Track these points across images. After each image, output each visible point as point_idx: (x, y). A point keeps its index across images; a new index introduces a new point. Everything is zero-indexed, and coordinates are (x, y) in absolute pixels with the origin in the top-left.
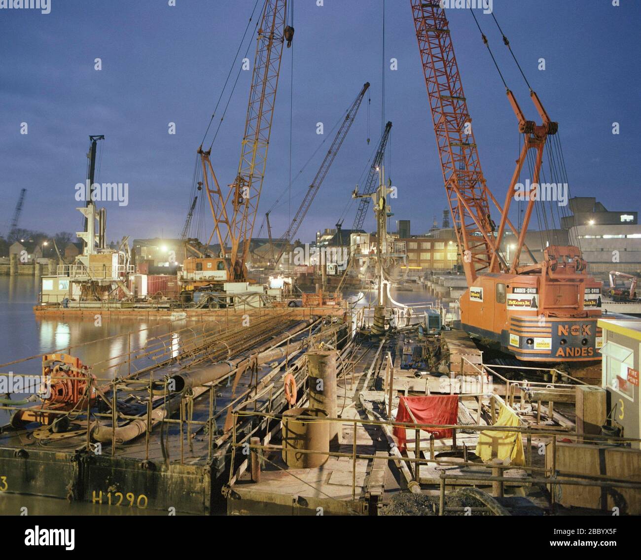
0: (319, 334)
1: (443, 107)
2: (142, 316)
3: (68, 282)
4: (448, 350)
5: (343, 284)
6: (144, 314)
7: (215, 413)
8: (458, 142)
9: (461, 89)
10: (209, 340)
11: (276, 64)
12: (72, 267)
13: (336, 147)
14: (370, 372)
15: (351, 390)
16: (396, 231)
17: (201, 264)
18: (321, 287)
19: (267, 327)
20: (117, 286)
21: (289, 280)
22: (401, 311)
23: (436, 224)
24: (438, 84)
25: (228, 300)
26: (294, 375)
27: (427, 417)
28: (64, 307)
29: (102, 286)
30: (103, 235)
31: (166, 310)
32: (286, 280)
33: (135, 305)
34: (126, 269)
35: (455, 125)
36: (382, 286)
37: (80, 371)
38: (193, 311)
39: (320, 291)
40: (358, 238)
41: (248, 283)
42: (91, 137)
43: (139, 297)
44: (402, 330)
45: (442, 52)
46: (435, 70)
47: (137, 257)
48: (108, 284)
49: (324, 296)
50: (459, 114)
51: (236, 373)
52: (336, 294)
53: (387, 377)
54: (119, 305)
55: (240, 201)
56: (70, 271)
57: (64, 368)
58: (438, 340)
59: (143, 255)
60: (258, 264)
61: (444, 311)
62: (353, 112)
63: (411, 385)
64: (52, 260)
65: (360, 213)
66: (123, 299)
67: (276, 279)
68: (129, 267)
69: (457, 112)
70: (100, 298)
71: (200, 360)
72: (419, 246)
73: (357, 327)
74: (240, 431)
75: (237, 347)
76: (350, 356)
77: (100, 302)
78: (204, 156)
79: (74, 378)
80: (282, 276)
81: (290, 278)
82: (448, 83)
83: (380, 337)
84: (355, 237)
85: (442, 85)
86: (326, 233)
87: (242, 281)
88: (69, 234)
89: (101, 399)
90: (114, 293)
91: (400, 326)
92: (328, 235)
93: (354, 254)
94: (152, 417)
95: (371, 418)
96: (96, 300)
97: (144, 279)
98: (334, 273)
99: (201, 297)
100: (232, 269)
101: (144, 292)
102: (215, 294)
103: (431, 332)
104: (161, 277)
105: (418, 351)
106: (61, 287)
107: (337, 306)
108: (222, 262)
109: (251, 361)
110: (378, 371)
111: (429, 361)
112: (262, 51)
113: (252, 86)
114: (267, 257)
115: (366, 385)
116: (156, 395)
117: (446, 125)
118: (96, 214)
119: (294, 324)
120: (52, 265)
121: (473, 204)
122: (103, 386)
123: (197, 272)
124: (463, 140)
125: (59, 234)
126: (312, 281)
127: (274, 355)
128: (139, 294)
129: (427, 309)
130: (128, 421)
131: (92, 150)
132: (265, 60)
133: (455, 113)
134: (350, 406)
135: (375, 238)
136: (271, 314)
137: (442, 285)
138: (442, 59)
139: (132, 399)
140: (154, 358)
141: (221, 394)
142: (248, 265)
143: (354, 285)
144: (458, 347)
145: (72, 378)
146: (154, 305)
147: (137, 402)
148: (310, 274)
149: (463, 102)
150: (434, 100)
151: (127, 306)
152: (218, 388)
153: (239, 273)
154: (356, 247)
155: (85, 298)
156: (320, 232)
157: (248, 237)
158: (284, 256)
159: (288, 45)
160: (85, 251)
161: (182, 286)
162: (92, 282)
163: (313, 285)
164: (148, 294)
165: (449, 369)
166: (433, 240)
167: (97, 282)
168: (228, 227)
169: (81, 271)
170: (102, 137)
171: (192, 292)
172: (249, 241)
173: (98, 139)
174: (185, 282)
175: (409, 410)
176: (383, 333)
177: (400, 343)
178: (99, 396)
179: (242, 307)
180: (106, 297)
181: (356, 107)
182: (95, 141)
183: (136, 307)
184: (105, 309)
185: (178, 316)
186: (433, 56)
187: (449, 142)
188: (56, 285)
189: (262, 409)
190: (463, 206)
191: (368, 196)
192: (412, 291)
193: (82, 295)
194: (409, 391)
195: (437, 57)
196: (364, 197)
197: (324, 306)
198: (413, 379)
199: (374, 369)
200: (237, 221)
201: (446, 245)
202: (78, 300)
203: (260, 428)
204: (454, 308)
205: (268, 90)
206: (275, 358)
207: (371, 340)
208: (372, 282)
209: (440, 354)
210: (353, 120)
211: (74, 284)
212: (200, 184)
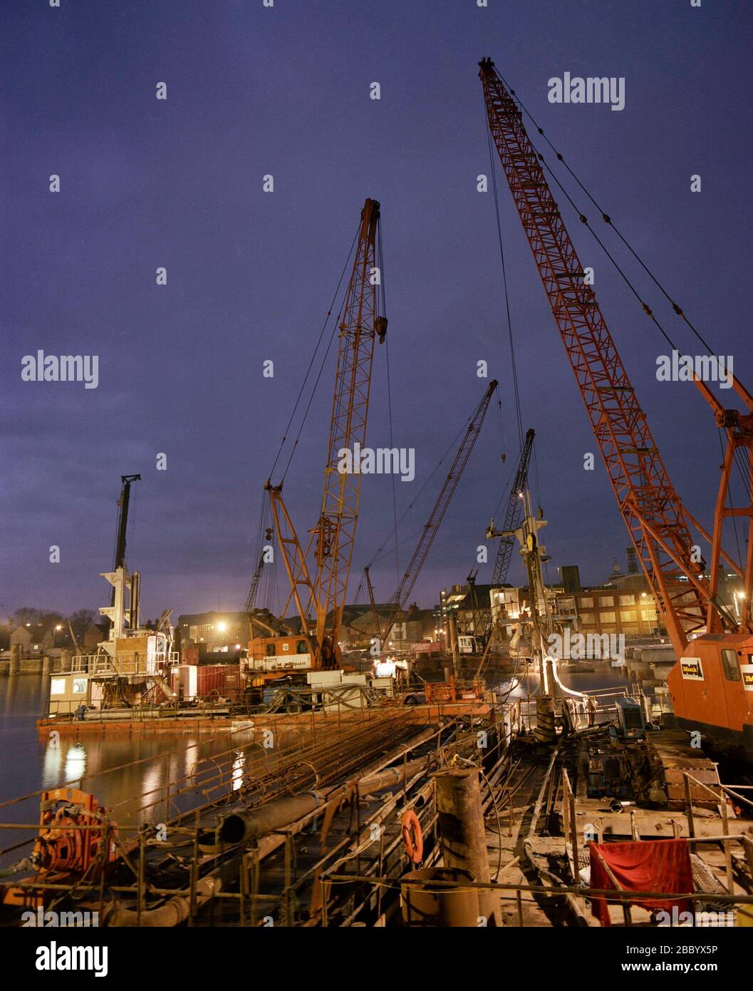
0: (452, 745)
1: (602, 401)
2: (189, 728)
3: (86, 680)
4: (661, 763)
5: (484, 666)
6: (192, 725)
7: (294, 880)
8: (632, 448)
9: (625, 376)
10: (287, 760)
11: (366, 366)
12: (92, 658)
13: (457, 469)
14: (538, 805)
15: (510, 836)
16: (557, 582)
17: (274, 646)
18: (452, 672)
19: (374, 738)
20: (154, 684)
21: (404, 664)
22: (578, 703)
23: (617, 568)
24: (592, 373)
25: (314, 698)
26: (417, 814)
27: (641, 881)
28: (79, 720)
29: (133, 685)
30: (136, 610)
31: (223, 717)
32: (400, 664)
33: (180, 712)
34: (167, 658)
35: (624, 426)
36: (545, 665)
37: (93, 815)
38: (263, 718)
39: (452, 678)
40: (502, 595)
41: (342, 671)
42: (124, 478)
43: (185, 699)
44: (583, 733)
45: (591, 331)
46: (586, 355)
47: (183, 641)
48: (141, 681)
49: (458, 685)
50: (626, 409)
51: (325, 809)
52: (475, 682)
53: (566, 811)
54: (156, 713)
55: (326, 552)
56: (89, 665)
57: (71, 811)
58: (643, 747)
59: (191, 637)
60: (357, 642)
61: (647, 701)
62: (478, 421)
63: (607, 824)
64: (66, 651)
65: (500, 559)
66: (162, 704)
67: (384, 664)
68: (172, 654)
69: (623, 407)
70: (130, 703)
71: (273, 794)
72: (596, 602)
73: (512, 732)
74: (336, 911)
75: (329, 771)
76: (505, 780)
77: (130, 709)
78: (274, 493)
79: (85, 827)
80: (393, 659)
81: (405, 661)
82: (606, 370)
83: (550, 747)
84: (496, 595)
85: (596, 373)
86: (455, 593)
87: (334, 669)
88: (91, 612)
89: (123, 864)
90: (150, 694)
91: (580, 728)
92: (458, 594)
93: (497, 620)
94: (198, 890)
95: (547, 884)
96: (124, 706)
97: (193, 671)
98: (470, 650)
99: (275, 696)
100: (318, 650)
101: (192, 691)
102: (295, 690)
103: (631, 734)
104: (217, 668)
105: (612, 766)
106: (76, 689)
107: (478, 701)
108: (303, 641)
109: (348, 790)
110: (551, 802)
111: (633, 784)
112: (346, 350)
113: (335, 396)
114: (368, 631)
115: (533, 827)
116: (207, 854)
117: (610, 426)
118: (127, 581)
119: (416, 731)
120: (66, 658)
121: (666, 532)
122: (128, 840)
123: (268, 658)
124: (637, 444)
125: (78, 613)
126: (440, 665)
127: (384, 780)
128: (185, 695)
129: (619, 698)
130: (162, 900)
131: (125, 495)
132: (351, 361)
133: (621, 409)
134: (511, 864)
135: (527, 595)
136: (379, 716)
137: (640, 661)
138: (593, 340)
139: (171, 861)
140: (204, 792)
141: (305, 849)
142: (342, 645)
143: (502, 667)
144: (675, 757)
145: (82, 827)
146: (206, 711)
147: (178, 867)
148: (435, 654)
149: (630, 394)
150: (588, 394)
151: (168, 713)
152: (301, 839)
153: (328, 657)
154: (499, 608)
155: (109, 704)
156: (445, 591)
157: (340, 604)
158: (395, 628)
159: (381, 340)
160: (111, 635)
161: (246, 681)
162: (120, 679)
163: (440, 670)
164: (198, 694)
165: (667, 795)
166: (616, 592)
167: (126, 679)
168: (311, 590)
169: (105, 664)
170: (138, 477)
171: (260, 689)
172: (341, 609)
173: (132, 480)
174: (252, 674)
175: (607, 867)
176: (555, 739)
177: (583, 755)
178: (121, 859)
179: (335, 708)
180: (139, 702)
181: (481, 414)
182: (128, 482)
183: (181, 715)
184: (136, 720)
185: (240, 727)
186: (579, 337)
187: (618, 447)
188: (69, 686)
189: (369, 872)
190: (650, 538)
191: (511, 534)
192: (593, 671)
193: (104, 700)
194: (604, 836)
195: (587, 338)
196: (505, 535)
197: (459, 701)
198: (609, 815)
199: (545, 799)
200: (322, 581)
201: (637, 599)
202: (99, 708)
203: (368, 904)
204: (663, 695)
205: (358, 399)
206: (386, 784)
207: (536, 751)
208: (529, 660)
209: (651, 772)
210: (478, 432)
211: (94, 683)
212: (269, 531)
